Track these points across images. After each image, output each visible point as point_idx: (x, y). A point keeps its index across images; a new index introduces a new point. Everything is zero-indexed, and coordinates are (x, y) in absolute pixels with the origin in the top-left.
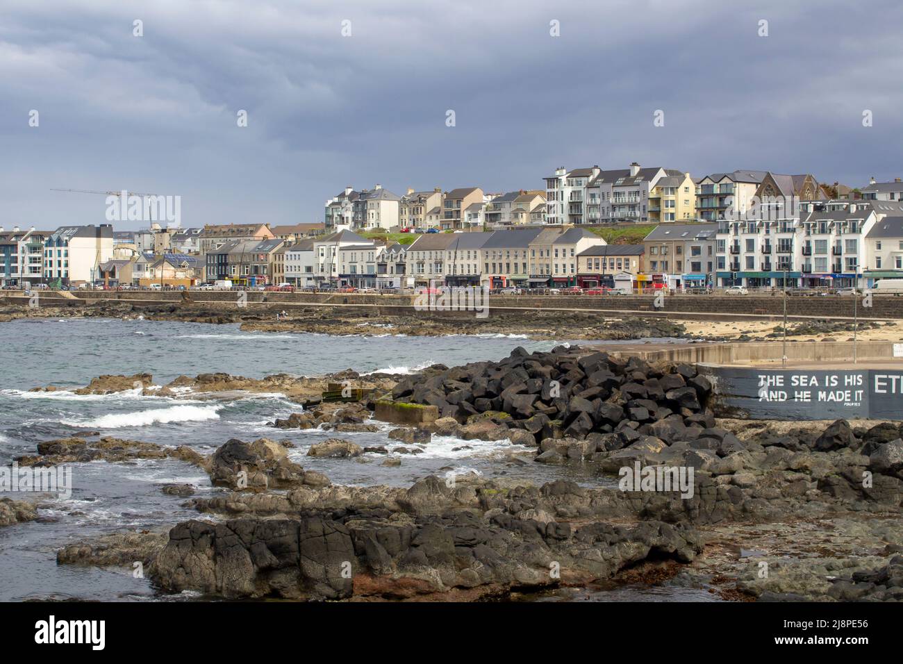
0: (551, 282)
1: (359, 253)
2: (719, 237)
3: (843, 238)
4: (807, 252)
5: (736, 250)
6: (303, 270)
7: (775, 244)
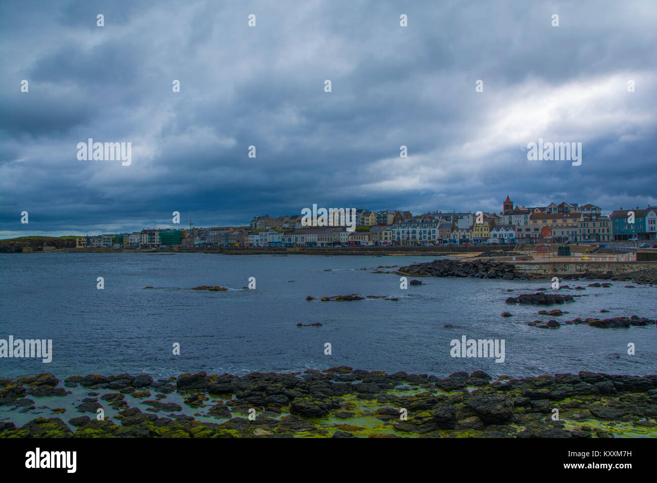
0: (339, 243)
1: (275, 235)
2: (393, 230)
3: (431, 229)
4: (420, 234)
5: (398, 234)
6: (255, 241)
7: (410, 231)
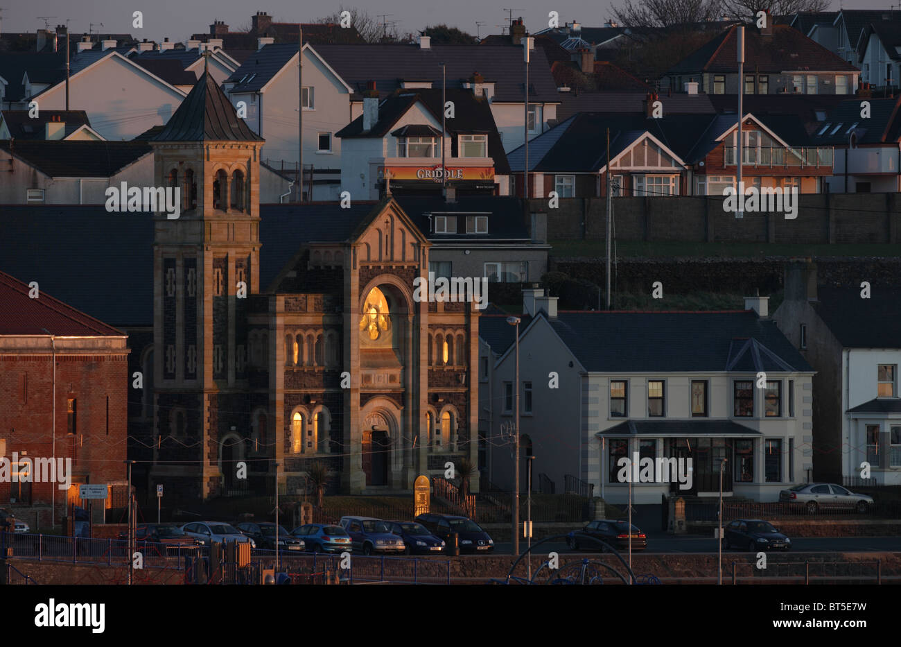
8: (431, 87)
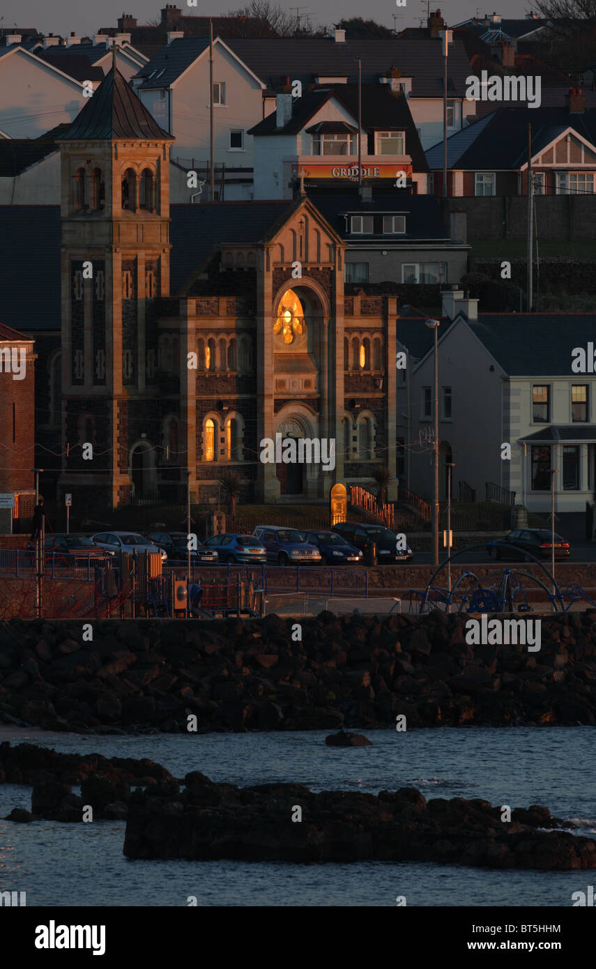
8: (346, 83)
